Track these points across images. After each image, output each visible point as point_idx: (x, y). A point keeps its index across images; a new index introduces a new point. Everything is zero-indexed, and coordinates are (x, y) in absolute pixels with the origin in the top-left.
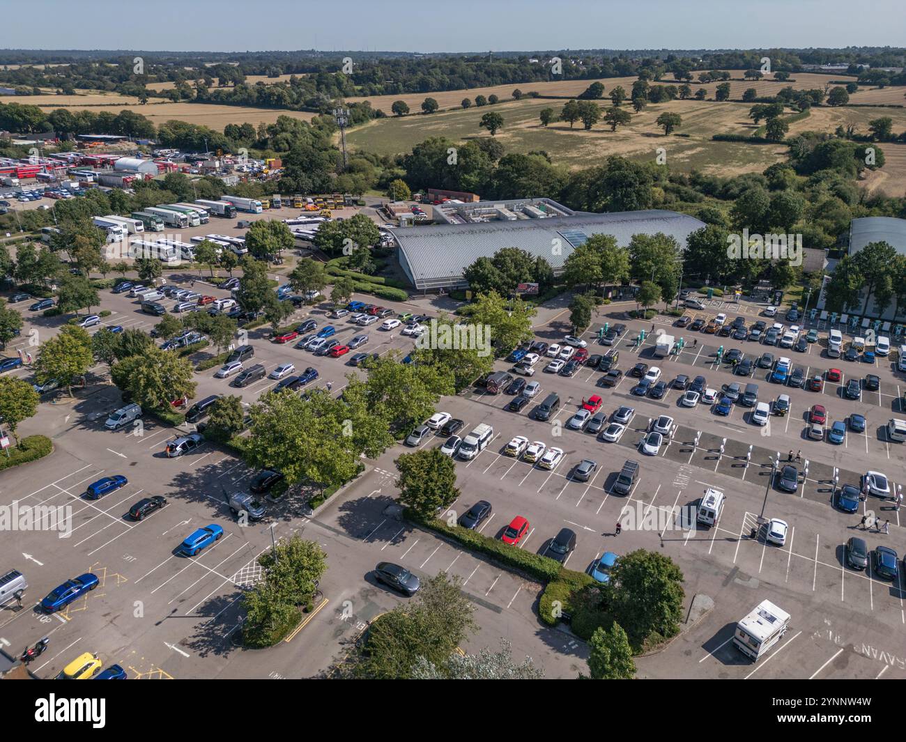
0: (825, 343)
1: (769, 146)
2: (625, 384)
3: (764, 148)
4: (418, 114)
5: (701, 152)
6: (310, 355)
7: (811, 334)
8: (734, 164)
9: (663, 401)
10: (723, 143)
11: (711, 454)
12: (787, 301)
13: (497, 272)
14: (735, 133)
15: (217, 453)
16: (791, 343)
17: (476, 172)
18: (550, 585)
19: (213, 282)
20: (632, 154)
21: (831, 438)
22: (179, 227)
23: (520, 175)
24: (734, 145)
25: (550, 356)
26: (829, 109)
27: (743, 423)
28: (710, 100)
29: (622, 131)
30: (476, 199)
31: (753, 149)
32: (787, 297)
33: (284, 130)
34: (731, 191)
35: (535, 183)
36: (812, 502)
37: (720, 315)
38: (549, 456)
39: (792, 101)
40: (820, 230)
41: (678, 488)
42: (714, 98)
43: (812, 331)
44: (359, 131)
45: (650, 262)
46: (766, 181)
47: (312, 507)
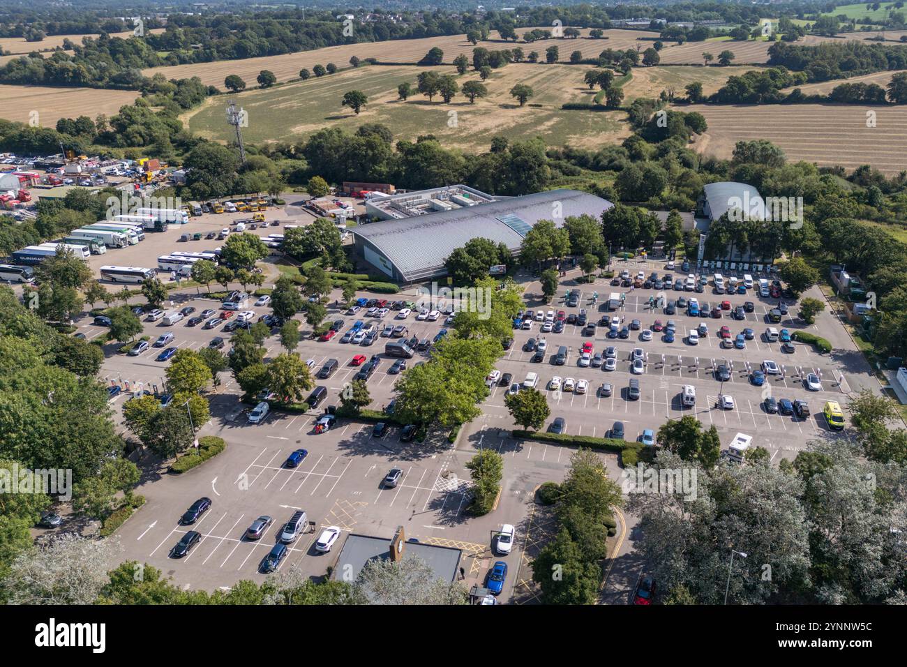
0: (712, 283)
1: (612, 113)
2: (600, 332)
3: (608, 115)
4: (256, 88)
5: (557, 123)
6: (357, 346)
7: (703, 279)
8: (590, 133)
9: (629, 339)
10: (572, 112)
11: (674, 367)
12: (679, 256)
13: (474, 259)
14: (577, 101)
15: (353, 425)
16: (693, 287)
17: (385, 162)
18: (623, 452)
19: (214, 298)
20: (500, 128)
21: (737, 345)
22: (119, 247)
23: (430, 164)
24: (582, 113)
25: (540, 321)
26: (645, 69)
27: (684, 345)
28: (542, 63)
29: (481, 103)
30: (392, 188)
31: (600, 116)
32: (678, 253)
33: (133, 122)
34: (602, 163)
35: (446, 171)
36: (740, 384)
37: (641, 273)
38: (581, 385)
39: (613, 62)
40: (684, 196)
41: (664, 390)
42: (545, 60)
43: (703, 277)
44: (201, 113)
45: (583, 239)
46: (627, 153)
47: (452, 442)
